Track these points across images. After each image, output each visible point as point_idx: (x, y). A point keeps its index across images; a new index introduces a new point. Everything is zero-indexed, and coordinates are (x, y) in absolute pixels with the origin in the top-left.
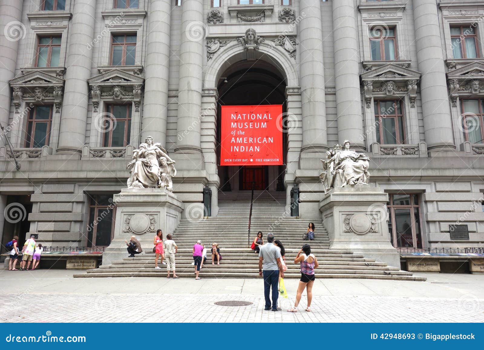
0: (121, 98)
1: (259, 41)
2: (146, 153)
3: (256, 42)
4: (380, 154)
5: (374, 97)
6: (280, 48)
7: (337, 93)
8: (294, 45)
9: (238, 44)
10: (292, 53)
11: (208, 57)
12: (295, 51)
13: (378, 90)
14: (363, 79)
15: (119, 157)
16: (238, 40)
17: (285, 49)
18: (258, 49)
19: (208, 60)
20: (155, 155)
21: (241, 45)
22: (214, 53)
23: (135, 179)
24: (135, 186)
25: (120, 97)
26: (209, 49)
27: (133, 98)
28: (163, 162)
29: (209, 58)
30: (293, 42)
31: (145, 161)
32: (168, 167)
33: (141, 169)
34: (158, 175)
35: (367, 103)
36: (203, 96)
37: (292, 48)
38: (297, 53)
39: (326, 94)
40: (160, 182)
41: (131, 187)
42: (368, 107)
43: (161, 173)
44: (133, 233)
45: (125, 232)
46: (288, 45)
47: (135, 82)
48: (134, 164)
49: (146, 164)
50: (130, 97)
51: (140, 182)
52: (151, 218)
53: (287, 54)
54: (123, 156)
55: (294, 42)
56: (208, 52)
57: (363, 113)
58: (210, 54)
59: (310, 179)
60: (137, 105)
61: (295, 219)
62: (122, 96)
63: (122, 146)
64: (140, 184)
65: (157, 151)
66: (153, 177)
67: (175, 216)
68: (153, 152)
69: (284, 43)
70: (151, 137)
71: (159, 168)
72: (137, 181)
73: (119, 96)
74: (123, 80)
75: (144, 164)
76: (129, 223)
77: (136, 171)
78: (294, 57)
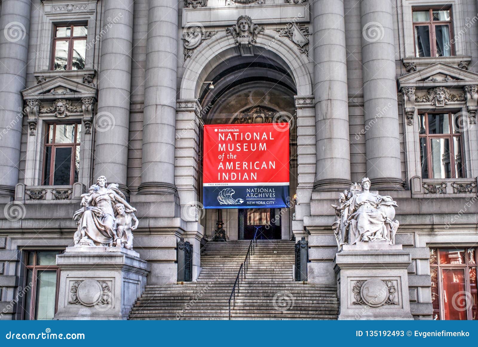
0: (66, 116)
1: (256, 32)
2: (97, 200)
3: (252, 34)
4: (422, 192)
5: (418, 110)
6: (286, 40)
7: (366, 105)
8: (305, 35)
9: (227, 36)
10: (303, 47)
11: (185, 55)
12: (307, 44)
13: (424, 100)
14: (402, 85)
15: (64, 199)
16: (227, 30)
17: (293, 42)
18: (255, 42)
19: (185, 60)
20: (110, 202)
21: (231, 37)
22: (193, 49)
23: (83, 234)
24: (83, 244)
25: (64, 114)
26: (187, 44)
27: (83, 115)
28: (120, 211)
29: (187, 56)
30: (304, 32)
31: (96, 211)
32: (126, 216)
33: (91, 221)
34: (113, 229)
35: (408, 118)
36: (177, 112)
37: (303, 40)
38: (310, 48)
39: (349, 106)
40: (116, 237)
41: (78, 245)
42: (410, 123)
43: (118, 225)
44: (82, 304)
45: (72, 304)
46: (298, 36)
47: (86, 93)
48: (83, 213)
49: (98, 215)
50: (79, 114)
51: (89, 238)
52: (104, 285)
53: (295, 48)
54: (69, 198)
55: (307, 31)
56: (185, 48)
57: (403, 133)
58: (188, 51)
59: (323, 228)
60: (87, 125)
61: (302, 285)
62: (67, 113)
63: (68, 183)
64: (90, 241)
65: (112, 196)
66: (106, 231)
67: (136, 282)
68: (106, 197)
69: (292, 33)
70: (103, 178)
71: (115, 219)
72: (86, 237)
73: (63, 112)
74: (68, 91)
75: (95, 215)
76: (76, 292)
77: (84, 225)
78: (306, 52)
